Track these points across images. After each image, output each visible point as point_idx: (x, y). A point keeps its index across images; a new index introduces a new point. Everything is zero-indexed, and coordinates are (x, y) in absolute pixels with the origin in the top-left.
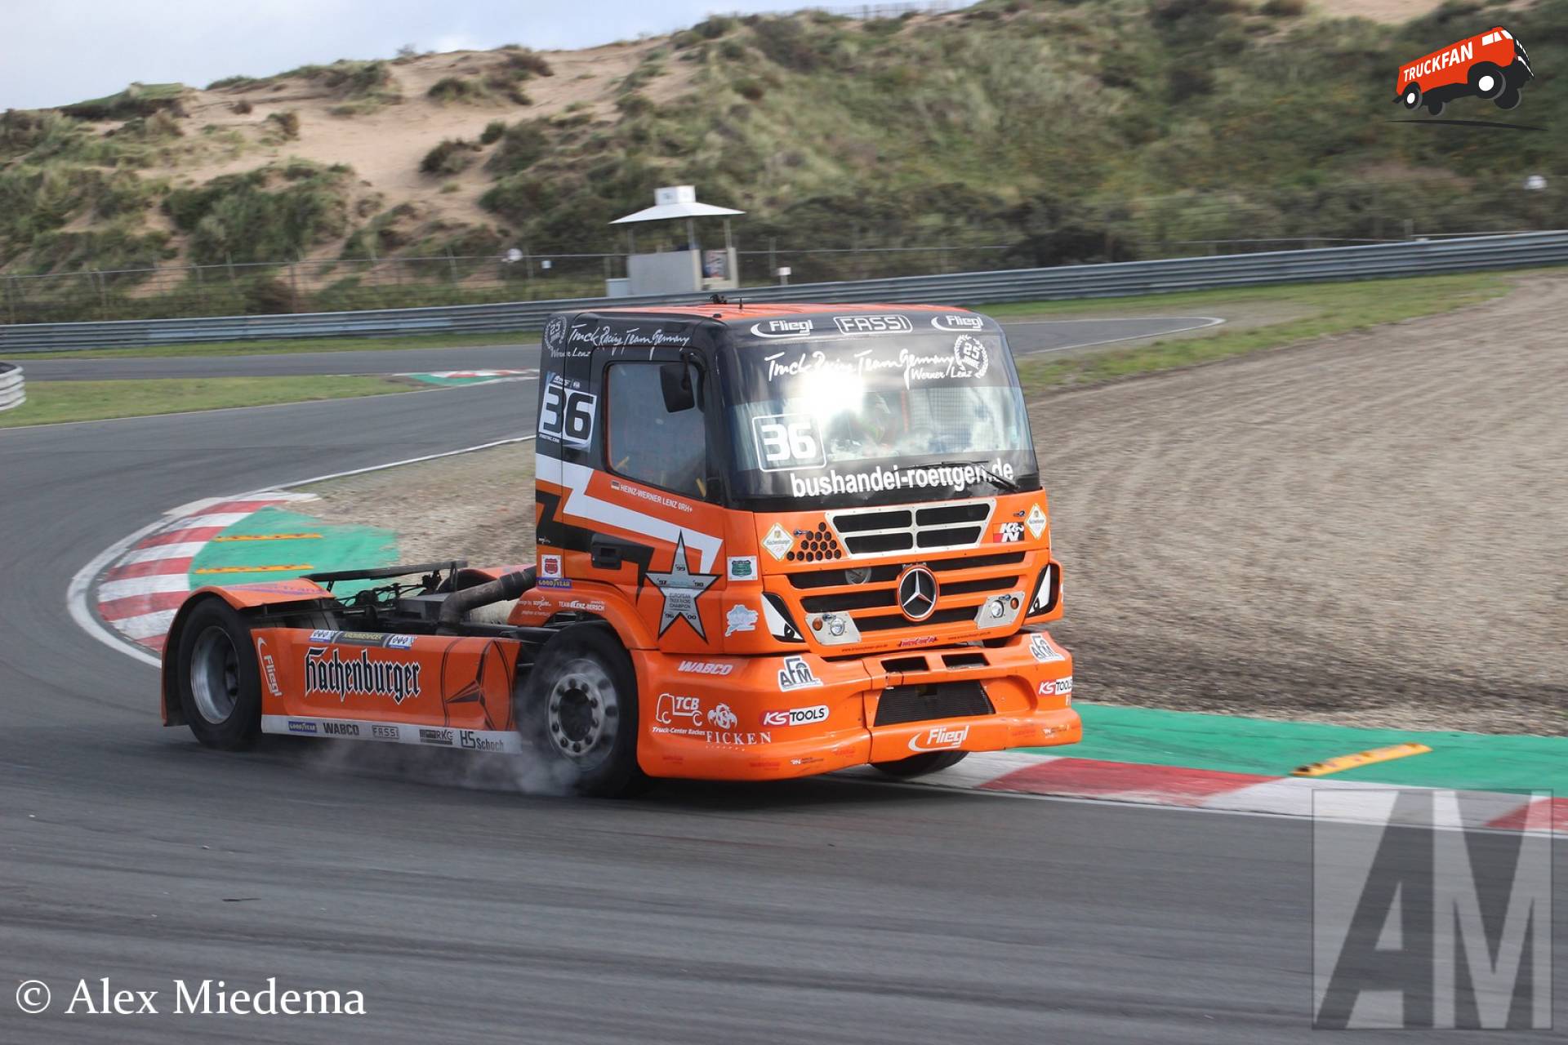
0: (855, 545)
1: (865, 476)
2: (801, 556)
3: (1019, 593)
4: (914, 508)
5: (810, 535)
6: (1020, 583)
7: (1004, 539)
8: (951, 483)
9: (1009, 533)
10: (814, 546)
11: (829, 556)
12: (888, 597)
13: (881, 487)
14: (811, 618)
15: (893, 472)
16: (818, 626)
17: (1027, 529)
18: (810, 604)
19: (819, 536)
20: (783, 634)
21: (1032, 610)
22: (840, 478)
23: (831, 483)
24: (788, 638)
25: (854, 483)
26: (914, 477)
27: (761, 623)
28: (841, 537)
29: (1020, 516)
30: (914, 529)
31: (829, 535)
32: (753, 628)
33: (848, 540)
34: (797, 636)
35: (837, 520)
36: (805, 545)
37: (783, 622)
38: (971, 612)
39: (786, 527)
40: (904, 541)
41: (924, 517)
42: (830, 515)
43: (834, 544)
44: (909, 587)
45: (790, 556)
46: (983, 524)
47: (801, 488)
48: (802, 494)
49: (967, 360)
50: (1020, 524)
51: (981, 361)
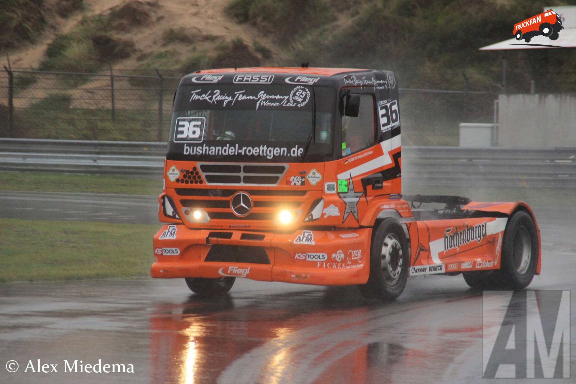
0: (210, 179)
1: (220, 148)
2: (182, 181)
4: (242, 165)
5: (188, 172)
6: (302, 206)
7: (293, 184)
8: (265, 154)
9: (296, 181)
10: (189, 177)
11: (196, 182)
12: (226, 204)
13: (227, 154)
14: (183, 209)
15: (235, 147)
16: (187, 213)
17: (307, 180)
18: (184, 203)
19: (192, 173)
20: (171, 215)
21: (307, 219)
22: (207, 148)
23: (202, 150)
24: (174, 217)
25: (213, 151)
26: (245, 151)
28: (203, 175)
29: (303, 174)
30: (242, 175)
31: (197, 173)
33: (207, 176)
34: (177, 216)
36: (185, 176)
37: (172, 210)
39: (177, 168)
40: (237, 180)
41: (247, 169)
42: (198, 164)
43: (200, 177)
45: (177, 180)
46: (281, 176)
47: (187, 151)
48: (188, 153)
49: (296, 98)
50: (302, 178)
51: (305, 99)
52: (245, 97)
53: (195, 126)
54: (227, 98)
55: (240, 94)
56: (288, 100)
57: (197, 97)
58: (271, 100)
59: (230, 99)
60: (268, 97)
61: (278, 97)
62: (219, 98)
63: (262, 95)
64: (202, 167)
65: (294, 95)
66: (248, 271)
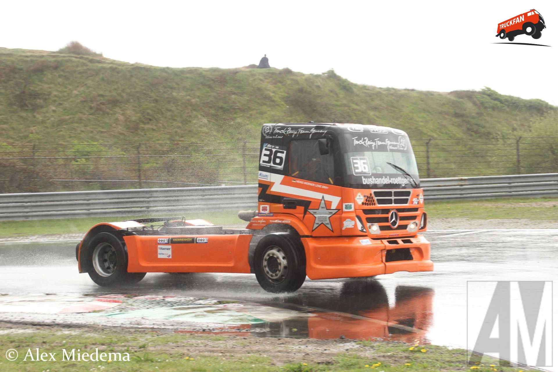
0: (379, 202)
1: (381, 179)
2: (365, 204)
3: (417, 221)
4: (393, 190)
5: (368, 197)
6: (418, 218)
7: (414, 203)
8: (401, 183)
9: (415, 201)
10: (369, 201)
11: (372, 205)
12: (387, 220)
13: (385, 183)
14: (369, 224)
15: (388, 178)
16: (370, 227)
17: (419, 201)
18: (368, 220)
19: (370, 198)
20: (361, 229)
21: (420, 227)
22: (375, 179)
23: (372, 181)
24: (362, 231)
25: (378, 181)
26: (392, 180)
27: (356, 225)
28: (376, 198)
29: (418, 196)
30: (393, 198)
31: (372, 198)
32: (353, 227)
33: (377, 200)
34: (365, 230)
35: (375, 193)
36: (366, 200)
37: (361, 225)
38: (405, 227)
39: (362, 194)
40: (390, 201)
41: (395, 194)
42: (373, 191)
43: (374, 201)
44: (392, 217)
45: (363, 204)
46: (409, 198)
47: (365, 181)
48: (365, 183)
49: (402, 144)
50: (418, 199)
51: (405, 145)
52: (380, 143)
53: (364, 163)
55: (378, 140)
56: (399, 145)
57: (357, 142)
58: (393, 146)
59: (374, 143)
61: (395, 143)
65: (400, 142)
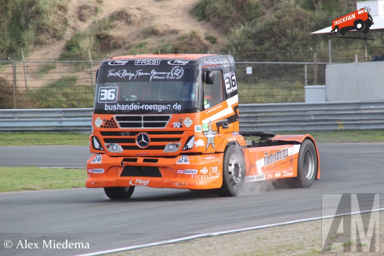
0: (122, 125)
1: (128, 106)
2: (105, 127)
3: (180, 143)
4: (142, 116)
5: (108, 121)
6: (181, 140)
7: (175, 127)
8: (157, 109)
9: (177, 125)
10: (109, 124)
11: (113, 127)
12: (133, 141)
13: (132, 109)
14: (106, 144)
15: (137, 105)
16: (108, 147)
17: (184, 124)
18: (106, 140)
19: (111, 122)
20: (98, 148)
21: (184, 149)
22: (120, 106)
23: (117, 107)
25: (124, 107)
26: (144, 107)
28: (118, 123)
29: (181, 121)
30: (142, 122)
31: (114, 122)
33: (120, 123)
34: (102, 149)
36: (106, 124)
37: (98, 145)
38: (163, 147)
39: (101, 119)
40: (139, 125)
41: (145, 118)
42: (114, 116)
43: (115, 124)
44: (139, 138)
45: (101, 126)
46: (167, 122)
47: (107, 108)
48: (107, 110)
49: (175, 74)
50: (181, 123)
51: (180, 74)
52: (142, 74)
53: (111, 92)
54: (131, 74)
55: (139, 72)
56: (170, 75)
57: (112, 74)
58: (159, 75)
59: (133, 75)
60: (157, 73)
61: (164, 73)
62: (126, 74)
63: (154, 72)
64: (117, 117)
65: (174, 72)
66: (148, 182)
